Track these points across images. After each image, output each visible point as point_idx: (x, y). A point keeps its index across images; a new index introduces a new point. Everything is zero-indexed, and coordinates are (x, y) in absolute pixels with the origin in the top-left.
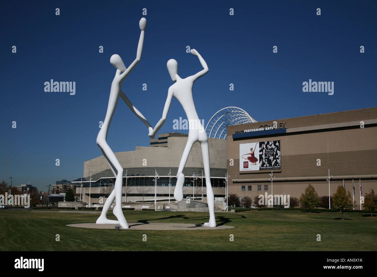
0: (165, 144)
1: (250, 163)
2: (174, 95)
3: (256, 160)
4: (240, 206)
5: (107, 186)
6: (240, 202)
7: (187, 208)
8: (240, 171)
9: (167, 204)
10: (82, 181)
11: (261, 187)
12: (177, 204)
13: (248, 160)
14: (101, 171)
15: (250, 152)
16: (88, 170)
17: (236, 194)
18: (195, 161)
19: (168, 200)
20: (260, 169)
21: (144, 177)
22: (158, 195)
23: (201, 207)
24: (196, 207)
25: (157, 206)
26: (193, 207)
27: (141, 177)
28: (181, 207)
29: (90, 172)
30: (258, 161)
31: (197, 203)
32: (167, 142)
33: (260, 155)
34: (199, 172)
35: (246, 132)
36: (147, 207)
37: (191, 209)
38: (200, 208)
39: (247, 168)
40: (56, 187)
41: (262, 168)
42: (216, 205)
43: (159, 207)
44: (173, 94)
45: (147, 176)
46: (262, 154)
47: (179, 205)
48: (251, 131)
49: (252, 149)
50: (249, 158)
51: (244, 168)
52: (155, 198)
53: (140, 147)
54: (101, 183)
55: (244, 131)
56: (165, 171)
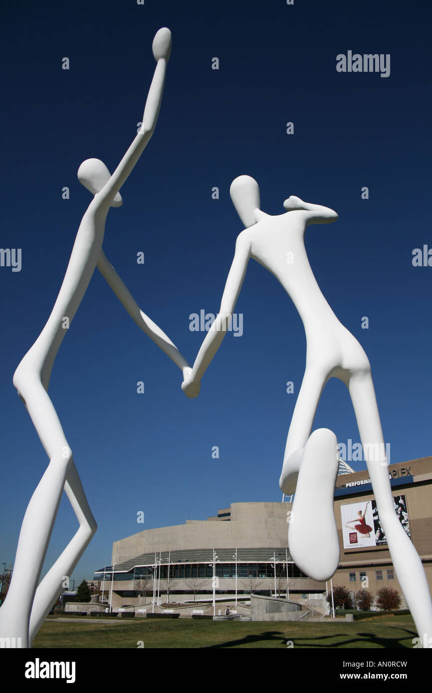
0: (226, 518)
1: (359, 535)
2: (253, 251)
3: (370, 530)
4: (353, 608)
5: (143, 578)
6: (351, 600)
7: (267, 613)
8: (345, 548)
9: (233, 606)
10: (107, 570)
11: (381, 574)
12: (250, 606)
13: (356, 531)
14: (136, 556)
15: (359, 517)
16: (118, 555)
17: (345, 587)
18: (271, 539)
19: (234, 600)
20: (378, 544)
21: (196, 564)
22: (218, 592)
23: (290, 611)
24: (281, 612)
25: (217, 610)
26: (278, 612)
27: (193, 563)
28: (257, 611)
29: (120, 558)
30: (372, 531)
31: (283, 604)
32: (229, 514)
33: (374, 520)
34: (279, 554)
35: (348, 486)
36: (200, 611)
37: (275, 614)
38: (290, 613)
39: (356, 544)
40: (90, 585)
41: (380, 541)
42: (312, 606)
43: (220, 611)
44: (251, 248)
45: (202, 563)
46: (377, 519)
47: (252, 608)
48: (357, 485)
49: (361, 512)
50: (357, 527)
51: (351, 543)
52: (214, 597)
53: (192, 521)
54: (136, 574)
55: (345, 486)
56: (228, 554)
